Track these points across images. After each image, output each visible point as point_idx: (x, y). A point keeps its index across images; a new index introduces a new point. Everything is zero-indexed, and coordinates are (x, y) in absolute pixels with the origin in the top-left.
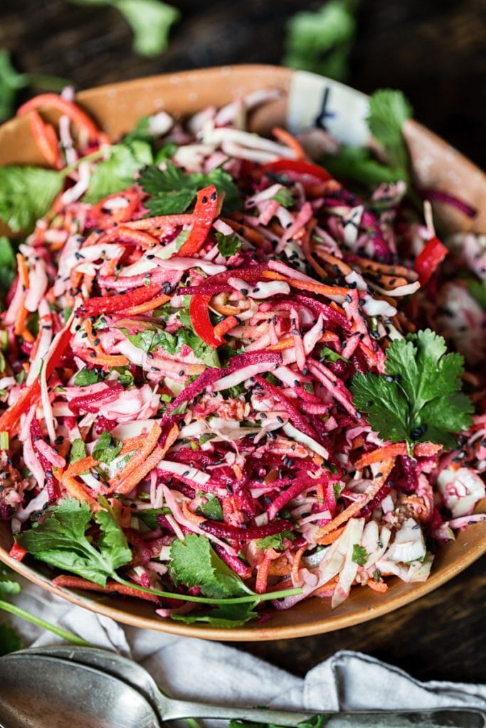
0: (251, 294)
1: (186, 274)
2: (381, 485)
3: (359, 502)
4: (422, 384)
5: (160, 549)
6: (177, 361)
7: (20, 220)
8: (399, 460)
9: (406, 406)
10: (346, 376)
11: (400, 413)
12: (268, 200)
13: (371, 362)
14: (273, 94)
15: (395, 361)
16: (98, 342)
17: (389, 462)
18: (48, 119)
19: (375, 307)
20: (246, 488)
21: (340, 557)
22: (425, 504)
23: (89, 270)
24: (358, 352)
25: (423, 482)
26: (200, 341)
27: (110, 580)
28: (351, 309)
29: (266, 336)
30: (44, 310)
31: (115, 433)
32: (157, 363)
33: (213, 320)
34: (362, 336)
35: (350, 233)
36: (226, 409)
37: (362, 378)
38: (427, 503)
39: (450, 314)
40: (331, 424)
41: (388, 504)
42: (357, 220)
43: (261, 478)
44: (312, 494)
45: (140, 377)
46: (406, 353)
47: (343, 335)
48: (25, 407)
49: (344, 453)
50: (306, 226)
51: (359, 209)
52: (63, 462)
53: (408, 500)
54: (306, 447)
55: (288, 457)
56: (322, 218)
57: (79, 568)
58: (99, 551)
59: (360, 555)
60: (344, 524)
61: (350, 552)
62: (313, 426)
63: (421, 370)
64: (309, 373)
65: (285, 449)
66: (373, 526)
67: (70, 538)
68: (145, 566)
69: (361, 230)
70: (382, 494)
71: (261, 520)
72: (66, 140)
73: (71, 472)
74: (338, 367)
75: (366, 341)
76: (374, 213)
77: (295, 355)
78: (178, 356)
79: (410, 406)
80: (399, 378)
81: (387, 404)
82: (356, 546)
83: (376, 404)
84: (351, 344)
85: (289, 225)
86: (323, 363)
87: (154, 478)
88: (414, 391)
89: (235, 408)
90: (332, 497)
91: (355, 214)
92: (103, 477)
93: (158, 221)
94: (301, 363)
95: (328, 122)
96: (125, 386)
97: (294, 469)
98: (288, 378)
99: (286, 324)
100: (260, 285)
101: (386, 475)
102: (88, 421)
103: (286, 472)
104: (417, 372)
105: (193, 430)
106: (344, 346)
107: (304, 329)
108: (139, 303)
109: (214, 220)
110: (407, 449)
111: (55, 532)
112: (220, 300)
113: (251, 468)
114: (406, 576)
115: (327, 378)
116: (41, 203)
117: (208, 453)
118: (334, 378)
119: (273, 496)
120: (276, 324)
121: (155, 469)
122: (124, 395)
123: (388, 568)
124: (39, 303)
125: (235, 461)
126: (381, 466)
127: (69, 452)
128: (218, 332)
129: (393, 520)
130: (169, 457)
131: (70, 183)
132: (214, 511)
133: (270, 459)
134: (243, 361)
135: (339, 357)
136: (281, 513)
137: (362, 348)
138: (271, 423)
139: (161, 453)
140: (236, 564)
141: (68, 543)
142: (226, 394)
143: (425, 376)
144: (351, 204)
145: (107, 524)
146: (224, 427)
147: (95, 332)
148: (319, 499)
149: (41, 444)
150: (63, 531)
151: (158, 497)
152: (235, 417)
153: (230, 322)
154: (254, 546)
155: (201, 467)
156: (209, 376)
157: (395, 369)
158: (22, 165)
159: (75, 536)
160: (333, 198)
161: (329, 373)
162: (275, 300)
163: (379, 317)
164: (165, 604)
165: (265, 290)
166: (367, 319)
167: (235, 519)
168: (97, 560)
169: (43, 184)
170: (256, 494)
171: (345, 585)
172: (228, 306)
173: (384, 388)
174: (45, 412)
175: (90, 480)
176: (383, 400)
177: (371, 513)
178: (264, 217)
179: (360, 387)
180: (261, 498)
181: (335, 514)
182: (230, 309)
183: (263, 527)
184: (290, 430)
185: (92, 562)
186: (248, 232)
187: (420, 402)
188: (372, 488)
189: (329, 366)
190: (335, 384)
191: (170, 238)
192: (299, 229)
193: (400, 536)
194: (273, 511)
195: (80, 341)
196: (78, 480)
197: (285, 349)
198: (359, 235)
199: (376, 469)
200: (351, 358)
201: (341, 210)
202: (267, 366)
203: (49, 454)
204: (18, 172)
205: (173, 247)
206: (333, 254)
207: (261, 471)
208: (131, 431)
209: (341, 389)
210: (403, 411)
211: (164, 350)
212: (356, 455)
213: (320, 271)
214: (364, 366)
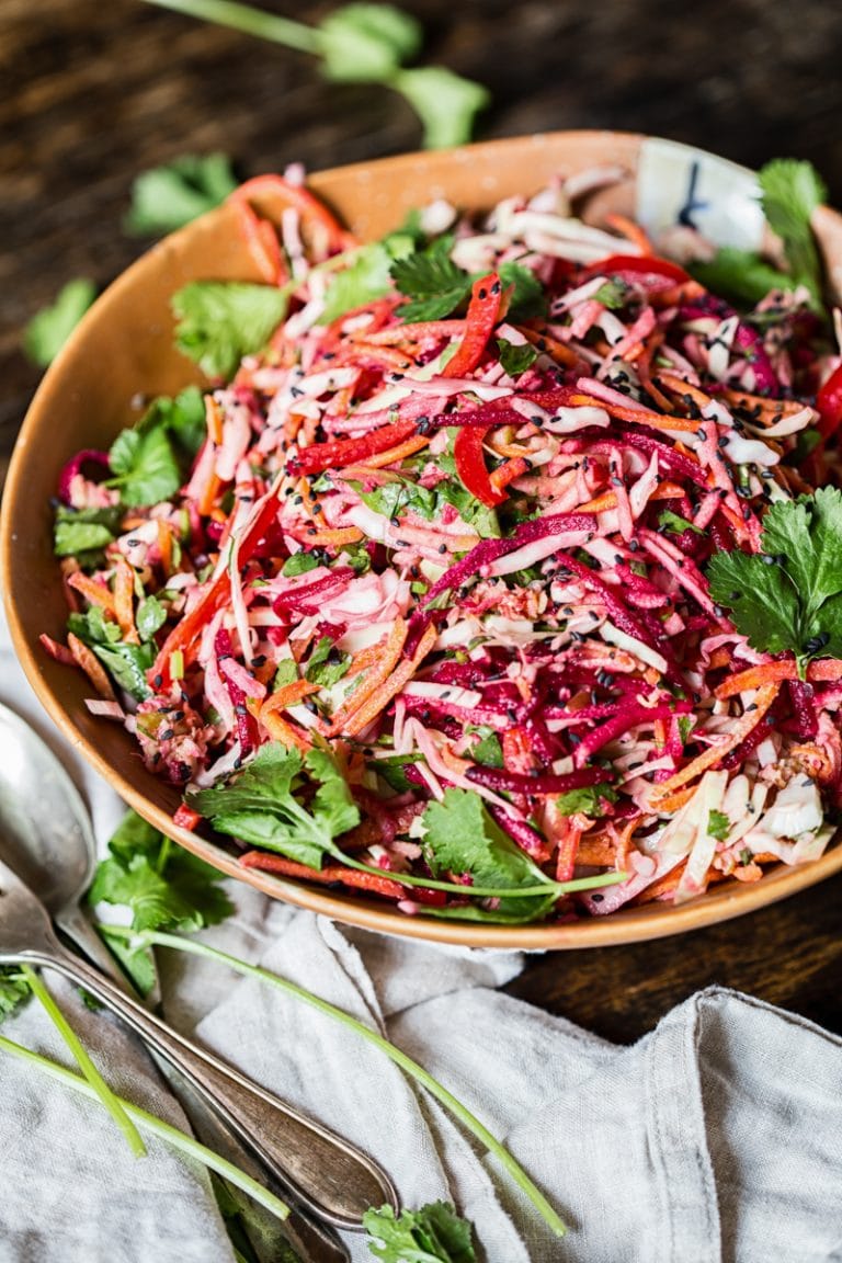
0: (547, 425)
1: (452, 401)
2: (756, 721)
3: (719, 746)
4: (821, 569)
5: (410, 821)
6: (436, 531)
7: (218, 361)
8: (786, 687)
9: (793, 601)
10: (699, 552)
11: (785, 612)
12: (583, 304)
13: (740, 535)
14: (613, 174)
15: (777, 535)
16: (318, 509)
17: (769, 689)
18: (263, 213)
19: (743, 450)
20: (538, 715)
21: (690, 831)
22: (827, 758)
23: (311, 411)
24: (718, 517)
25: (826, 725)
26: (470, 498)
27: (328, 861)
28: (706, 454)
29: (572, 490)
30: (244, 475)
31: (342, 644)
32: (405, 534)
33: (490, 465)
34: (724, 494)
35: (717, 359)
36: (510, 602)
37: (724, 559)
38: (831, 754)
40: (674, 624)
41: (766, 752)
42: (728, 338)
43: (563, 703)
44: (648, 736)
45: (381, 559)
46: (793, 522)
47: (695, 497)
48: (207, 613)
49: (697, 671)
50: (645, 340)
51: (733, 322)
52: (263, 691)
53: (799, 751)
54: (632, 656)
55: (605, 672)
56: (675, 336)
57: (280, 840)
58: (312, 815)
59: (720, 824)
60: (696, 780)
61: (704, 822)
62: (646, 627)
63: (819, 548)
64: (641, 549)
65: (600, 659)
66: (741, 783)
67: (267, 796)
68: (388, 848)
69: (735, 355)
70: (757, 735)
71: (562, 767)
72: (292, 244)
73: (273, 702)
74: (687, 541)
75: (731, 502)
76: (756, 330)
77: (619, 514)
78: (438, 523)
79: (802, 604)
80: (783, 563)
81: (763, 597)
82: (714, 813)
83: (746, 596)
84: (708, 506)
85: (619, 340)
86: (663, 534)
87: (400, 710)
88: (808, 578)
89: (524, 599)
90: (676, 738)
91: (723, 330)
92: (323, 712)
93: (413, 330)
94: (627, 530)
95: (697, 217)
96: (358, 573)
98: (606, 553)
99: (602, 472)
100: (562, 411)
101: (763, 708)
102: (305, 630)
103: (603, 696)
104: (812, 551)
105: (460, 633)
106: (695, 510)
107: (630, 480)
108: (380, 451)
109: (497, 325)
110: (797, 668)
111: (247, 790)
112: (501, 437)
113: (546, 685)
114: (790, 856)
115: (667, 554)
116: (251, 335)
117: (480, 665)
118: (680, 556)
119: (581, 732)
120: (587, 469)
121: (399, 696)
122: (355, 584)
123: (763, 845)
124: (237, 467)
125: (521, 674)
126: (757, 695)
127: (274, 679)
128: (496, 481)
129: (772, 776)
130: (422, 675)
131: (296, 306)
132: (490, 755)
133: (576, 676)
134: (539, 530)
135: (688, 525)
136: (595, 758)
137: (726, 513)
138: (581, 622)
139: (409, 668)
140: (523, 834)
141: (264, 803)
142: (512, 580)
143: (825, 557)
144: (720, 315)
145: (323, 770)
146: (510, 630)
147: (314, 495)
148: (658, 743)
149: (229, 665)
150: (259, 788)
151: (407, 738)
152: (524, 613)
153: (516, 467)
154: (553, 807)
155: (468, 684)
156: (485, 552)
157: (777, 546)
158: (223, 282)
159: (275, 793)
160: (692, 308)
161: (672, 549)
162: (587, 437)
163: (752, 467)
164: (411, 894)
165: (571, 419)
166: (732, 468)
167: (519, 763)
168: (308, 828)
169: (255, 308)
170: (554, 726)
171: (696, 874)
172: (514, 446)
173: (758, 573)
174: (236, 617)
175: (302, 714)
176: (758, 592)
177: (740, 761)
178: (579, 327)
179: (722, 571)
180: (564, 733)
181: (681, 765)
182: (516, 451)
183: (565, 777)
184: (609, 632)
185: (300, 831)
186: (552, 345)
187: (817, 598)
188: (740, 728)
189: (673, 539)
190: (681, 564)
191: (432, 355)
192: (634, 345)
193: (781, 796)
194: (582, 754)
195: (291, 512)
196: (287, 718)
197: (601, 511)
198: (731, 362)
199: (748, 698)
200: (707, 528)
201: (704, 325)
202: (575, 537)
203: (241, 678)
204: (217, 290)
205: (436, 366)
206: (685, 380)
207: (563, 691)
208: (362, 639)
209: (690, 572)
210: (790, 609)
211: (417, 515)
212: (716, 677)
213: (663, 401)
214: (730, 543)
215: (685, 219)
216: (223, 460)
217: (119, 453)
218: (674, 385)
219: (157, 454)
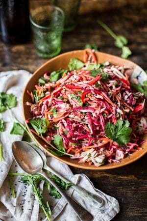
0: (95, 96)
1: (86, 87)
3: (95, 146)
4: (121, 130)
7: (72, 69)
8: (109, 143)
10: (106, 121)
11: (113, 133)
12: (112, 83)
13: (113, 121)
15: (118, 123)
16: (65, 92)
18: (87, 53)
19: (119, 110)
20: (74, 131)
21: (86, 154)
22: (109, 154)
24: (111, 117)
25: (112, 149)
26: (81, 100)
27: (40, 135)
28: (114, 108)
29: (94, 105)
32: (72, 101)
33: (85, 97)
34: (113, 115)
35: (126, 97)
36: (79, 115)
37: (109, 123)
40: (98, 128)
41: (102, 149)
43: (78, 131)
44: (88, 140)
45: (68, 102)
46: (121, 122)
47: (110, 113)
48: (47, 98)
49: (98, 135)
50: (117, 91)
51: (131, 93)
52: (47, 111)
53: (107, 151)
54: (90, 130)
55: (85, 130)
56: (122, 92)
57: (36, 130)
58: (41, 129)
59: (90, 156)
60: (90, 148)
61: (88, 154)
62: (94, 127)
64: (99, 116)
65: (85, 128)
66: (95, 152)
67: (38, 124)
68: (50, 136)
69: (129, 97)
70: (101, 147)
71: (74, 139)
72: (89, 59)
73: (47, 113)
74: (105, 119)
75: (114, 116)
76: (133, 96)
77: (98, 112)
78: (76, 101)
79: (116, 134)
80: (116, 127)
81: (111, 130)
82: (90, 154)
83: (109, 129)
84: (111, 115)
85: (114, 89)
86: (103, 116)
87: (60, 122)
88: (119, 131)
90: (91, 142)
91: (129, 94)
92: (52, 117)
94: (98, 114)
95: (139, 78)
96: (64, 102)
97: (86, 133)
98: (94, 115)
99: (99, 105)
101: (104, 144)
102: (56, 106)
103: (83, 133)
104: (121, 127)
105: (71, 116)
106: (109, 115)
107: (102, 108)
108: (77, 89)
109: (98, 80)
110: (111, 141)
112: (89, 94)
113: (76, 129)
114: (96, 164)
115: (102, 119)
117: (71, 121)
119: (79, 136)
120: (97, 103)
121: (61, 120)
122: (63, 104)
123: (93, 161)
125: (74, 125)
126: (105, 142)
127: (50, 110)
128: (85, 100)
129: (100, 153)
130: (65, 119)
131: (85, 66)
132: (66, 133)
133: (82, 128)
134: (87, 108)
135: (107, 117)
136: (79, 140)
138: (86, 122)
139: (63, 117)
140: (64, 145)
142: (82, 113)
143: (123, 129)
145: (44, 124)
146: (77, 118)
147: (66, 90)
148: (88, 142)
150: (38, 122)
151: (59, 125)
152: (80, 118)
153: (88, 99)
154: (70, 143)
155: (67, 123)
156: (79, 108)
157: (117, 125)
158: (78, 59)
160: (127, 89)
162: (99, 99)
163: (119, 113)
165: (98, 96)
166: (116, 112)
167: (68, 136)
169: (80, 65)
170: (75, 133)
171: (84, 160)
173: (112, 127)
174: (50, 100)
175: (49, 116)
177: (97, 149)
178: (110, 85)
180: (76, 135)
181: (90, 145)
182: (90, 97)
183: (73, 141)
184: (89, 126)
185: (39, 130)
186: (104, 86)
187: (119, 134)
188: (100, 145)
190: (103, 121)
191: (89, 80)
192: (115, 91)
193: (99, 156)
194: (77, 139)
195: (63, 91)
196: (47, 115)
197: (96, 110)
198: (128, 98)
199: (103, 142)
200: (109, 118)
201: (127, 92)
202: (92, 111)
203: (46, 107)
204: (77, 60)
205: (88, 82)
206: (119, 98)
209: (103, 123)
211: (75, 99)
212: (100, 137)
213: (114, 99)
214: (111, 121)
215: (137, 78)
216: (61, 81)
217: (53, 74)
218: (117, 98)
219: (57, 76)
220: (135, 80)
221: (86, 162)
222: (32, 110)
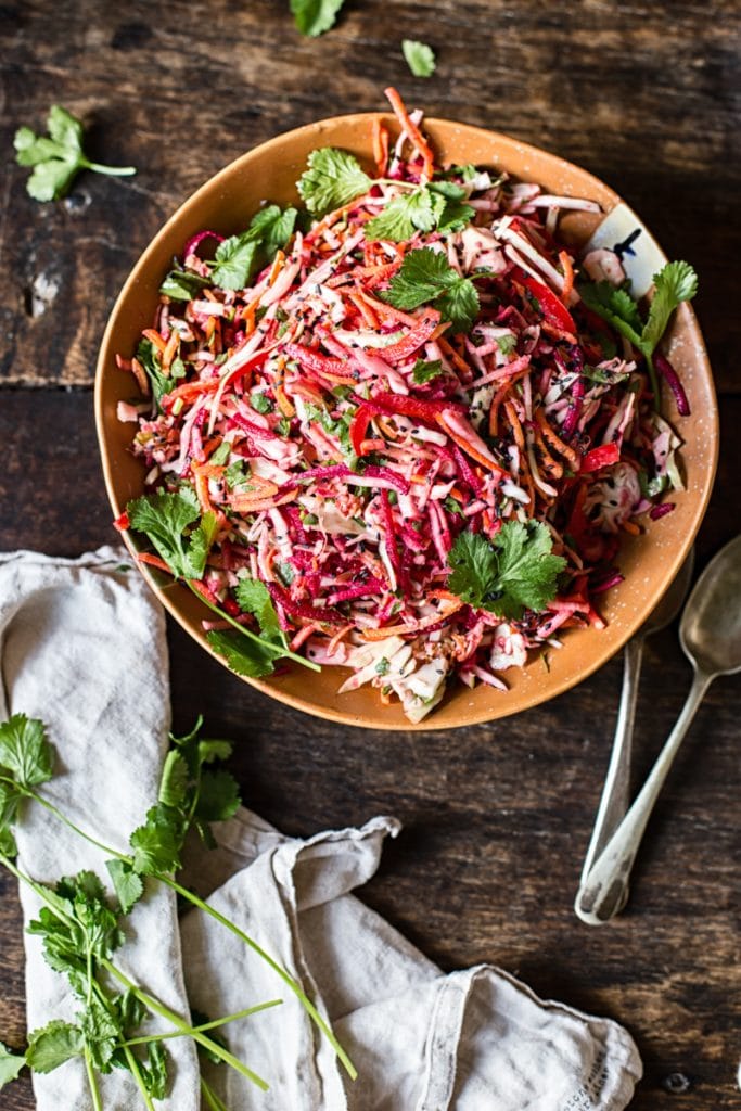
0: (408, 433)
2: (437, 621)
3: (410, 624)
4: (518, 565)
5: (241, 566)
6: (328, 441)
7: (317, 204)
8: (464, 609)
9: (491, 575)
10: (456, 528)
11: (485, 577)
12: (491, 338)
13: (486, 529)
15: (506, 537)
17: (456, 605)
19: (511, 490)
21: (369, 658)
22: (466, 649)
23: (318, 309)
24: (478, 515)
25: (478, 630)
26: (349, 442)
28: (489, 485)
29: (407, 470)
30: (270, 314)
31: (254, 462)
32: (312, 433)
33: (369, 434)
34: (488, 507)
35: (554, 393)
36: (344, 501)
37: (469, 536)
38: (469, 650)
39: (612, 485)
40: (420, 560)
41: (435, 636)
42: (567, 385)
43: (336, 574)
44: (379, 596)
46: (517, 534)
47: (472, 499)
49: (421, 582)
50: (512, 376)
51: (574, 376)
52: (203, 459)
53: (457, 638)
54: (383, 569)
55: (367, 570)
58: (185, 552)
59: (384, 668)
60: (387, 637)
61: (379, 660)
62: (401, 558)
63: (523, 554)
64: (426, 513)
65: (369, 561)
66: (408, 651)
67: (169, 528)
68: (224, 571)
69: (567, 392)
70: (434, 627)
71: (318, 602)
73: (204, 469)
74: (455, 518)
75: (490, 511)
76: (586, 384)
77: (421, 493)
78: (330, 437)
79: (497, 576)
80: (500, 551)
81: (476, 567)
82: (385, 659)
83: (467, 564)
84: (476, 506)
85: (501, 366)
86: (444, 510)
87: (262, 516)
88: (508, 567)
89: (349, 507)
90: (389, 612)
91: (570, 378)
92: (225, 490)
94: (423, 502)
95: (627, 256)
96: (280, 435)
97: (368, 578)
98: (406, 509)
99: (424, 469)
100: (421, 429)
101: (445, 615)
103: (359, 580)
104: (519, 553)
105: (309, 503)
106: (468, 505)
107: (439, 480)
109: (429, 341)
111: (163, 515)
112: (386, 418)
113: (331, 566)
114: (406, 705)
115: (439, 522)
118: (444, 526)
119: (339, 589)
120: (417, 465)
121: (266, 510)
122: (275, 440)
123: (397, 688)
124: (272, 304)
125: (319, 550)
126: (448, 606)
127: (215, 450)
128: (366, 444)
129: (429, 651)
130: (282, 509)
131: (376, 192)
133: (352, 563)
134: (375, 474)
135: (460, 510)
136: (339, 605)
137: (483, 515)
138: (371, 534)
139: (276, 502)
140: (281, 618)
141: (165, 533)
142: (352, 489)
143: (525, 559)
144: (572, 368)
145: (198, 542)
146: (334, 514)
148: (382, 603)
149: (196, 433)
150: (169, 519)
151: (258, 531)
152: (346, 513)
153: (380, 444)
155: (292, 541)
156: (344, 471)
157: (501, 543)
158: (346, 153)
159: (174, 528)
161: (443, 520)
162: (427, 446)
163: (512, 500)
165: (424, 435)
166: (499, 495)
167: (297, 593)
168: (180, 557)
170: (325, 583)
171: (361, 679)
172: (389, 427)
173: (482, 554)
175: (214, 486)
176: (475, 563)
179: (464, 542)
180: (330, 587)
181: (384, 626)
182: (389, 430)
183: (319, 608)
184: (383, 551)
185: (176, 556)
186: (457, 358)
187: (509, 575)
188: (429, 619)
189: (447, 514)
190: (442, 531)
191: (388, 331)
192: (506, 376)
193: (424, 671)
194: (333, 599)
195: (269, 371)
196: (206, 479)
197: (417, 483)
198: (560, 398)
199: (443, 604)
200: (470, 517)
202: (394, 487)
203: (197, 445)
205: (383, 341)
206: (517, 414)
207: (338, 569)
208: (265, 470)
209: (444, 538)
210: (487, 578)
212: (431, 587)
213: (493, 430)
214: (478, 528)
216: (266, 295)
217: (225, 246)
218: (510, 413)
219: (245, 258)
220: (610, 260)
221: (368, 684)
222: (139, 448)
